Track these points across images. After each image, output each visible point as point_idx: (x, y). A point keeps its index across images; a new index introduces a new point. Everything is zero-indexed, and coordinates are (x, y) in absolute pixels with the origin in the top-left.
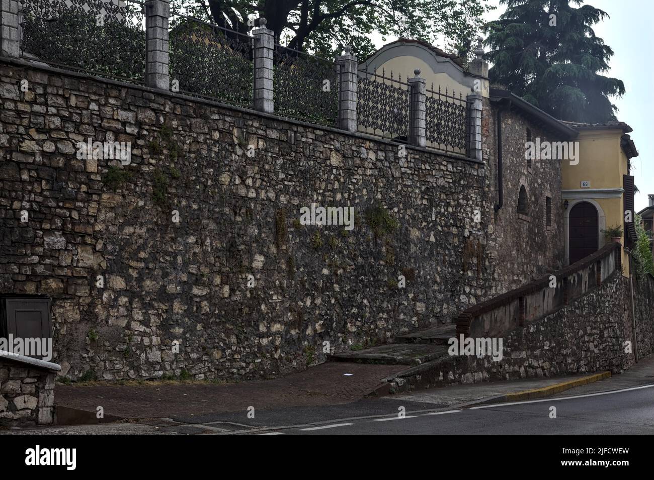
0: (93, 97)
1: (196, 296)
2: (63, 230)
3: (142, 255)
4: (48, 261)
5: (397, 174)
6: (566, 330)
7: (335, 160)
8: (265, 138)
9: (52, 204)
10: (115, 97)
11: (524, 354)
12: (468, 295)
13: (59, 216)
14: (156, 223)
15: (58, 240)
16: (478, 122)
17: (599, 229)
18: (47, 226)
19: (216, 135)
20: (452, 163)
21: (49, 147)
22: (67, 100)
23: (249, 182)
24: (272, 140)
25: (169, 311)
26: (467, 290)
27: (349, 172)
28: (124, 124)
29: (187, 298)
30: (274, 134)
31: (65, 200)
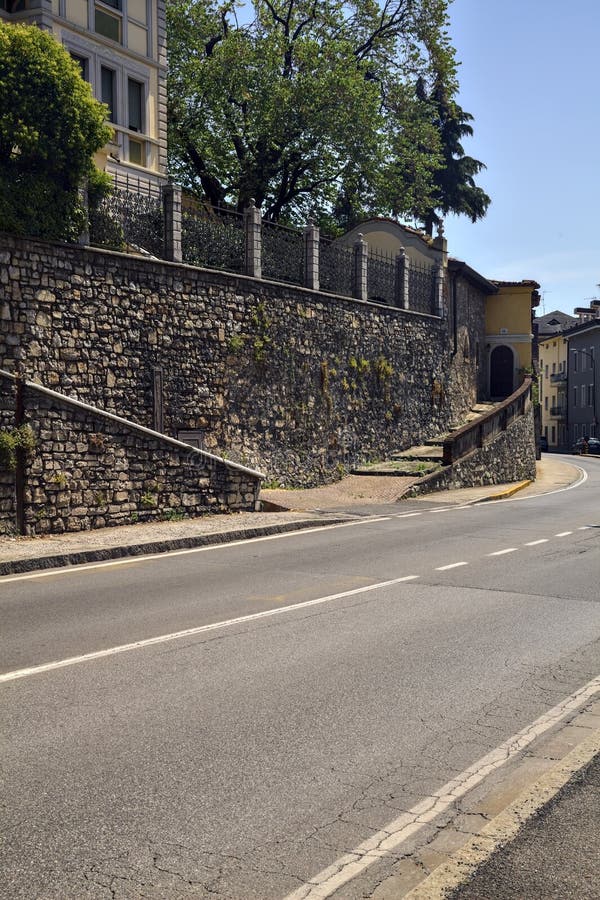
0: (221, 287)
1: (278, 428)
2: (207, 382)
3: (248, 399)
4: (200, 404)
5: (392, 332)
6: (506, 449)
7: (355, 324)
8: (315, 309)
9: (202, 364)
10: (233, 286)
11: (482, 468)
12: (435, 423)
13: (205, 373)
14: (255, 376)
15: (204, 390)
16: (441, 287)
17: (515, 367)
18: (199, 380)
19: (288, 309)
20: (425, 321)
21: (199, 324)
22: (207, 290)
23: (306, 342)
24: (319, 311)
25: (264, 439)
26: (434, 419)
27: (364, 332)
28: (238, 304)
29: (274, 431)
30: (320, 306)
31: (208, 362)
